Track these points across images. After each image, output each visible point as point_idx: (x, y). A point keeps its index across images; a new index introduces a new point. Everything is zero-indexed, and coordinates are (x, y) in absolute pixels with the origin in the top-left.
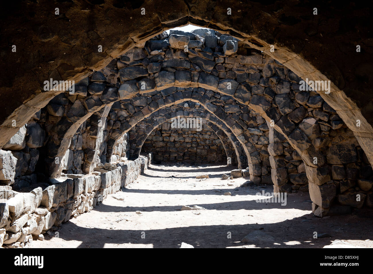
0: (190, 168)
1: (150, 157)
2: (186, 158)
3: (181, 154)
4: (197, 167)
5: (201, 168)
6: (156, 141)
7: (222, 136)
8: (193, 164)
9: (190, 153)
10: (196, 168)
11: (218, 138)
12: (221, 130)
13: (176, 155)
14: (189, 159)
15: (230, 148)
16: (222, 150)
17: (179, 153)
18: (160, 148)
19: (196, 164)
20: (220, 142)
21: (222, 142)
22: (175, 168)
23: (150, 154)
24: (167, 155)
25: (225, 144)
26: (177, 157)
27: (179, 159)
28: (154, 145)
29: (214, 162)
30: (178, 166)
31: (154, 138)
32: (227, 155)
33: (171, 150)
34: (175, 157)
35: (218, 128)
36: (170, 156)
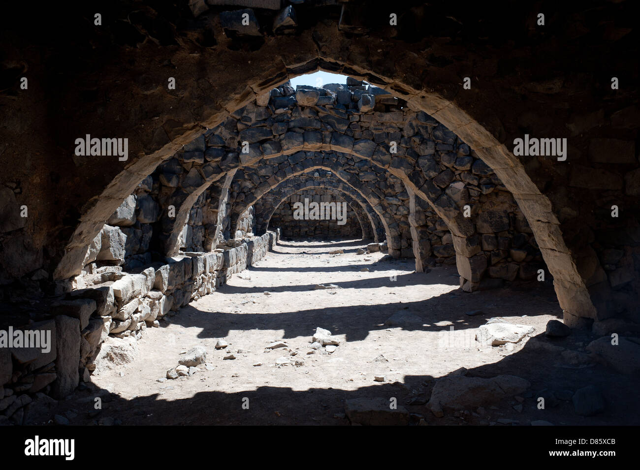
0: (322, 243)
1: (279, 232)
2: (317, 232)
3: (313, 229)
4: (330, 242)
5: (334, 242)
6: (285, 215)
7: (356, 207)
8: (326, 239)
9: (322, 227)
10: (329, 243)
11: (352, 210)
12: (355, 201)
13: (307, 229)
14: (321, 233)
15: (365, 220)
16: (356, 223)
17: (310, 228)
18: (289, 222)
19: (328, 238)
20: (354, 215)
21: (357, 214)
22: (306, 243)
23: (279, 229)
24: (298, 230)
25: (359, 216)
26: (308, 232)
27: (310, 234)
28: (282, 219)
29: (348, 236)
30: (310, 241)
31: (283, 211)
32: (362, 228)
33: (301, 224)
34: (306, 231)
35: (352, 199)
36: (300, 231)
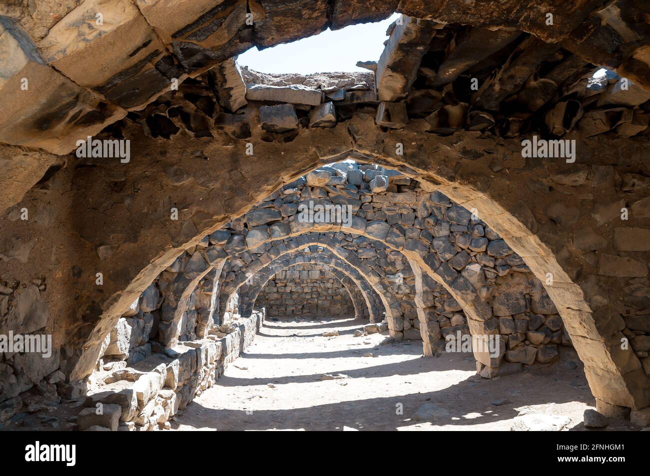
0: (312, 324)
1: (264, 312)
2: (305, 311)
3: (300, 307)
4: (320, 322)
5: (325, 323)
6: (270, 293)
7: (348, 284)
8: (314, 318)
9: (310, 305)
10: (319, 324)
11: (343, 286)
12: (347, 277)
13: (293, 308)
14: (309, 312)
15: (358, 297)
16: (347, 301)
17: (297, 306)
18: (274, 300)
19: (317, 318)
20: (346, 291)
21: (349, 291)
22: (293, 324)
23: (264, 309)
24: (283, 309)
25: (352, 293)
26: (295, 311)
27: (298, 313)
28: (267, 297)
29: (338, 315)
30: (298, 321)
31: (267, 288)
32: (355, 306)
33: (287, 303)
34: (293, 310)
35: (343, 274)
36: (286, 309)
